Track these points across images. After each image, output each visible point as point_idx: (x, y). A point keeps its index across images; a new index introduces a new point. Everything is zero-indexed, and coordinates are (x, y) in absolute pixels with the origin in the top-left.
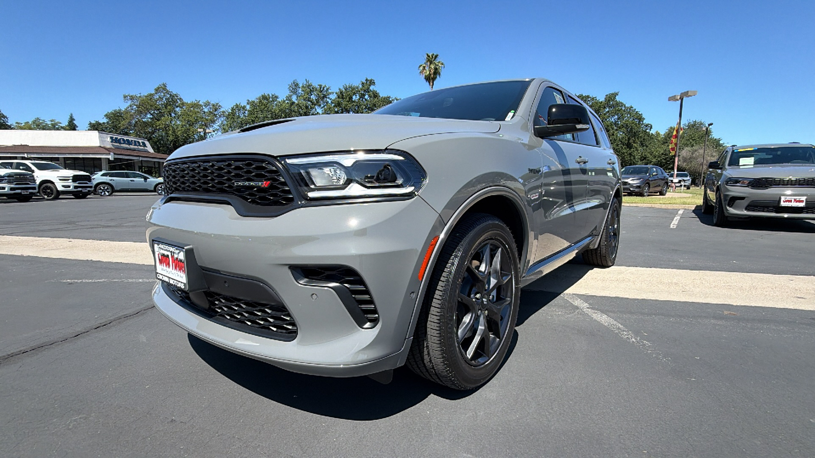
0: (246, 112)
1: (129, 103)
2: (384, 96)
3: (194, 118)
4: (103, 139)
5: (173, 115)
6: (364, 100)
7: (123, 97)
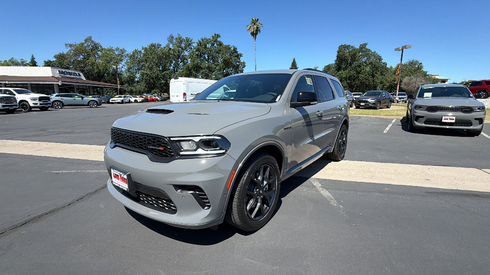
0: (142, 54)
1: (69, 49)
2: (226, 44)
3: (110, 58)
4: (54, 72)
5: (96, 56)
6: (214, 47)
7: (65, 45)
